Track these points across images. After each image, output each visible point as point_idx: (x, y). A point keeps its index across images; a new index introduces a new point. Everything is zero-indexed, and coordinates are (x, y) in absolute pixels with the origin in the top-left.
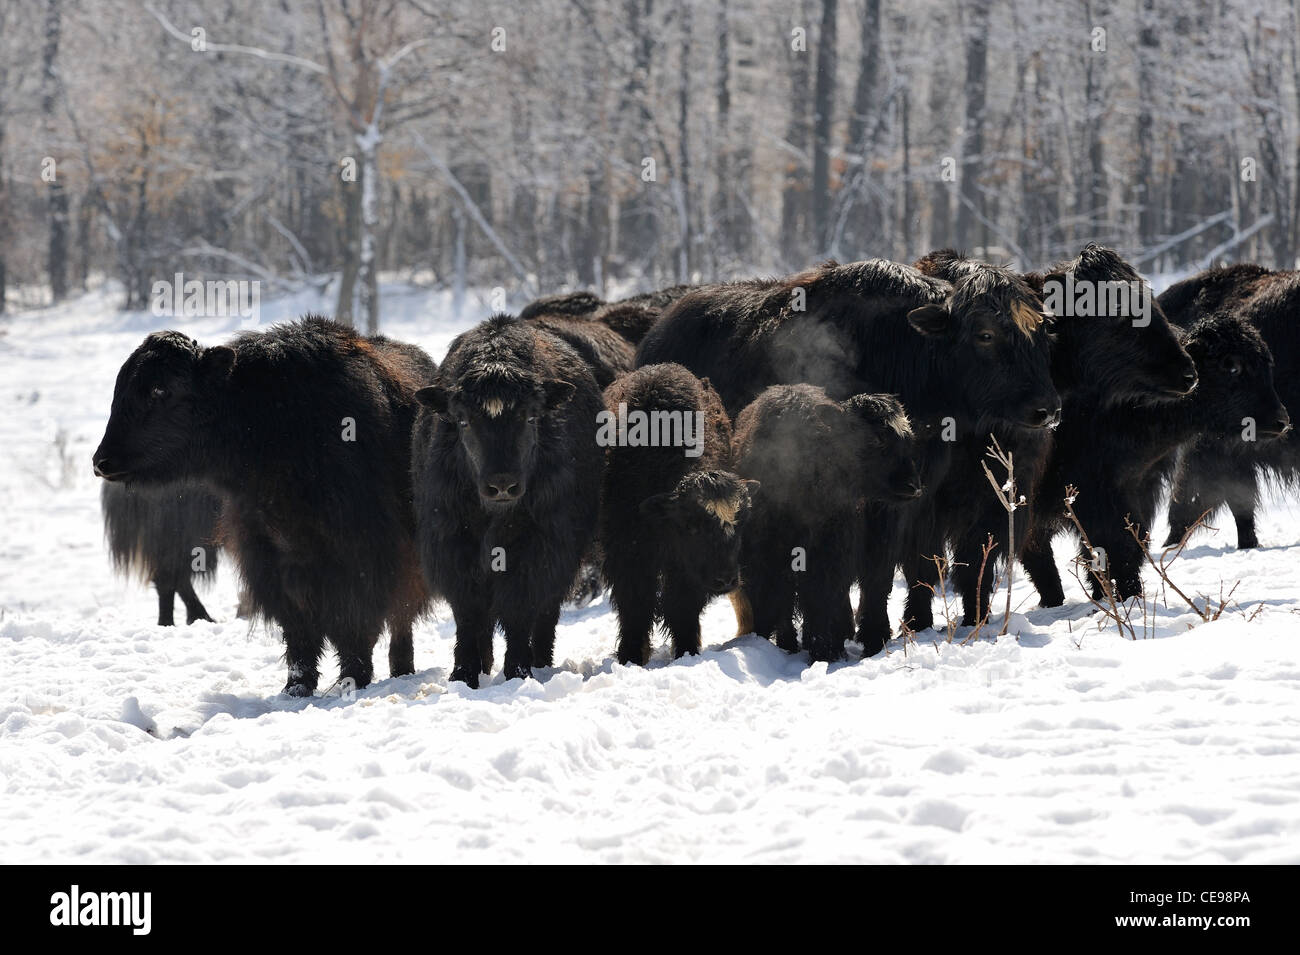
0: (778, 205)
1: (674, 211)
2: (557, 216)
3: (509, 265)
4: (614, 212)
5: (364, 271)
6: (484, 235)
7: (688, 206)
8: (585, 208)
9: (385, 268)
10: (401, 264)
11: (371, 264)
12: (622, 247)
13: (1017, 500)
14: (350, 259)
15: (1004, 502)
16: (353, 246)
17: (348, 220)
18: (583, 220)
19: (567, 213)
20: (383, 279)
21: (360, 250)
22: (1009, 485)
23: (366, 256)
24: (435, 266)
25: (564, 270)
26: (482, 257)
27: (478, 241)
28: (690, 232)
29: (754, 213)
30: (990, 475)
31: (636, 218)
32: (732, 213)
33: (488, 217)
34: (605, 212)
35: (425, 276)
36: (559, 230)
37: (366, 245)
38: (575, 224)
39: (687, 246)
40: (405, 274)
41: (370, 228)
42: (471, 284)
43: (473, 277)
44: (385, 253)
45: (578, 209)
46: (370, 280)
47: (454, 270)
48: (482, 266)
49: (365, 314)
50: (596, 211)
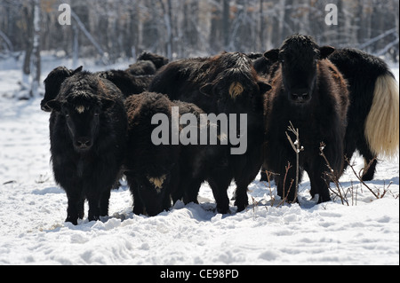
0: (209, 25)
1: (166, 27)
2: (117, 29)
3: (97, 50)
4: (141, 27)
5: (34, 50)
6: (86, 37)
7: (171, 25)
8: (128, 26)
9: (44, 49)
10: (50, 48)
11: (38, 48)
12: (144, 42)
13: (300, 148)
14: (29, 45)
15: (295, 149)
16: (30, 40)
17: (29, 29)
18: (128, 31)
19: (122, 28)
20: (43, 54)
21: (33, 42)
22: (297, 142)
23: (36, 44)
24: (65, 49)
25: (120, 51)
26: (85, 45)
27: (83, 39)
28: (172, 36)
29: (199, 29)
30: (289, 138)
31: (149, 30)
32: (189, 28)
33: (88, 29)
34: (137, 27)
35: (61, 53)
36: (118, 35)
37: (36, 39)
38: (124, 32)
39: (171, 42)
40: (53, 52)
41: (37, 33)
42: (80, 57)
43: (81, 54)
44: (44, 43)
45: (125, 26)
46: (37, 54)
47: (73, 50)
48: (85, 49)
49: (35, 69)
50: (133, 27)
